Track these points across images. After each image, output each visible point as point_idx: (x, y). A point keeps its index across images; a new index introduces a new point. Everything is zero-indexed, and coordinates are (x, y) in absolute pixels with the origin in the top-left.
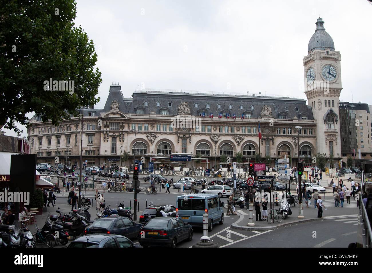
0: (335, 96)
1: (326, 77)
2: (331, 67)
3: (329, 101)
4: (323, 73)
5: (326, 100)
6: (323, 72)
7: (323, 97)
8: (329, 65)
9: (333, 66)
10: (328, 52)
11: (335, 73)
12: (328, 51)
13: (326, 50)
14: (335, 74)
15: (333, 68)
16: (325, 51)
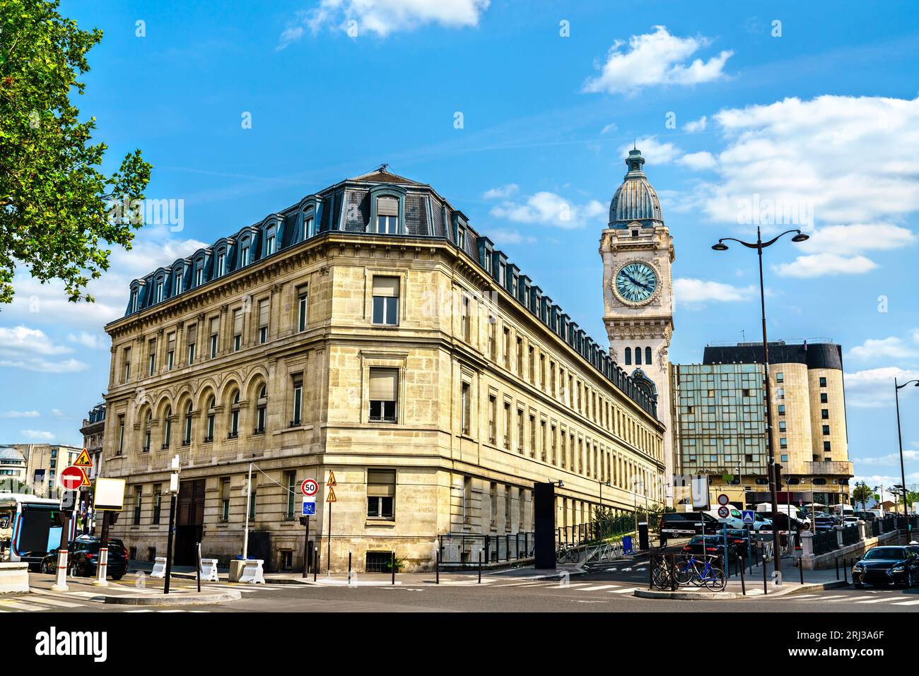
0: (653, 337)
1: (626, 293)
2: (642, 267)
3: (638, 349)
4: (619, 284)
5: (628, 350)
6: (621, 281)
7: (621, 341)
8: (635, 262)
9: (646, 265)
10: (635, 233)
11: (653, 280)
12: (635, 229)
13: (630, 228)
14: (652, 282)
15: (646, 269)
16: (630, 231)
